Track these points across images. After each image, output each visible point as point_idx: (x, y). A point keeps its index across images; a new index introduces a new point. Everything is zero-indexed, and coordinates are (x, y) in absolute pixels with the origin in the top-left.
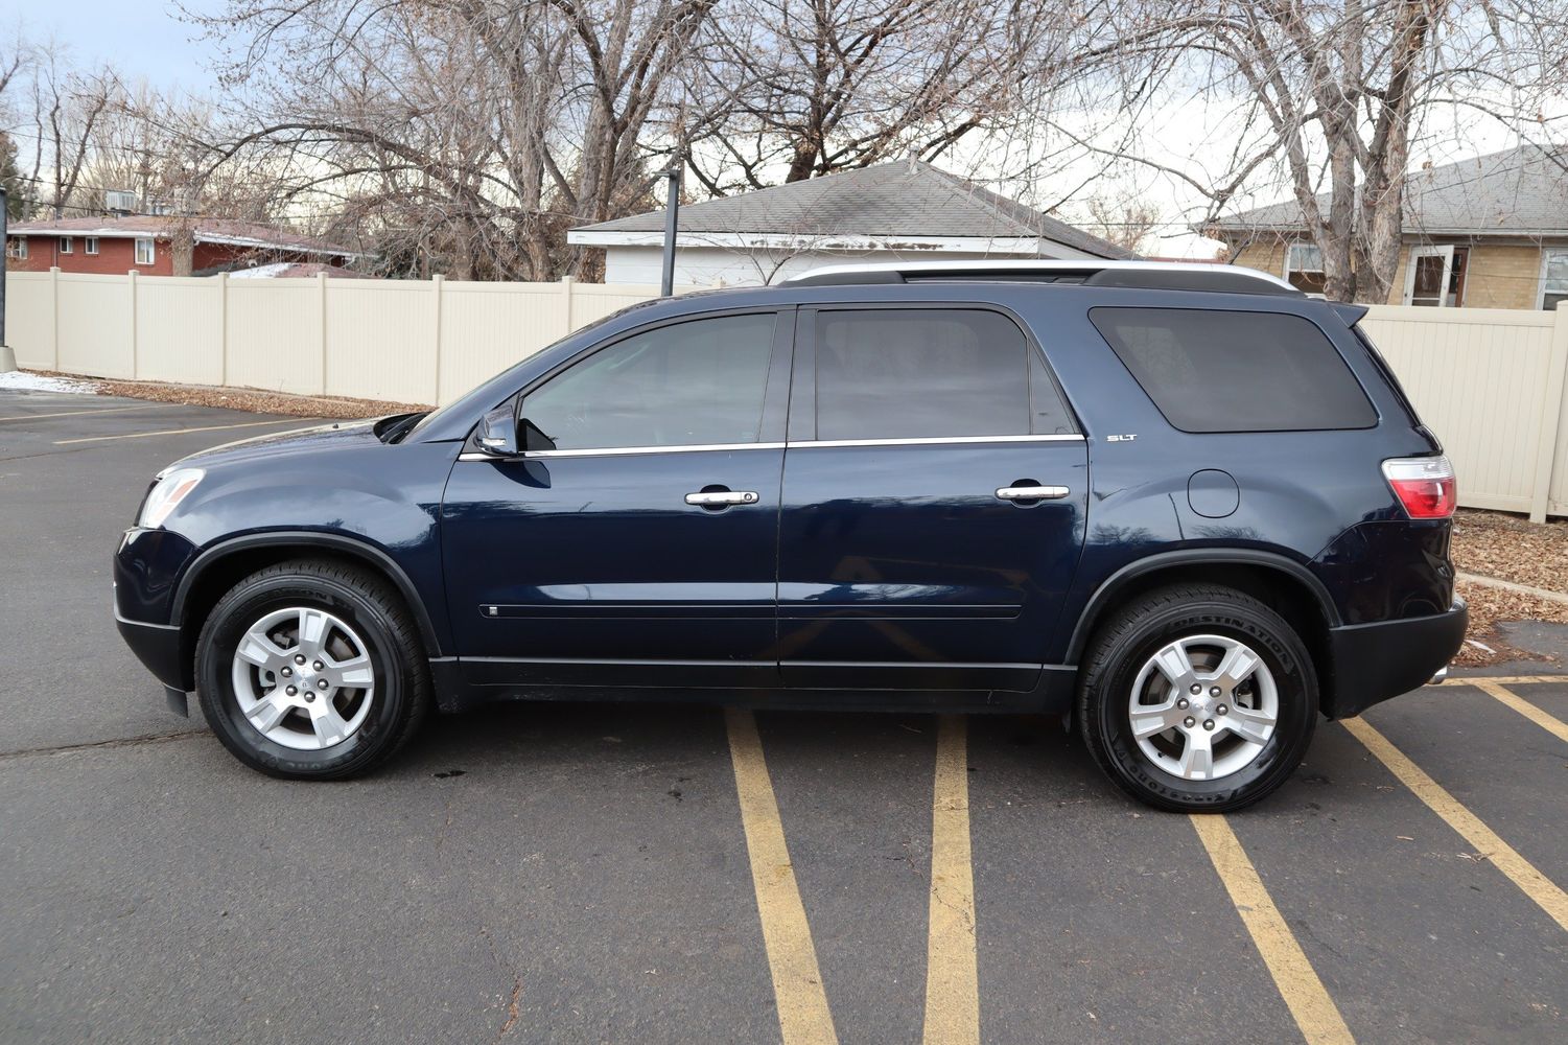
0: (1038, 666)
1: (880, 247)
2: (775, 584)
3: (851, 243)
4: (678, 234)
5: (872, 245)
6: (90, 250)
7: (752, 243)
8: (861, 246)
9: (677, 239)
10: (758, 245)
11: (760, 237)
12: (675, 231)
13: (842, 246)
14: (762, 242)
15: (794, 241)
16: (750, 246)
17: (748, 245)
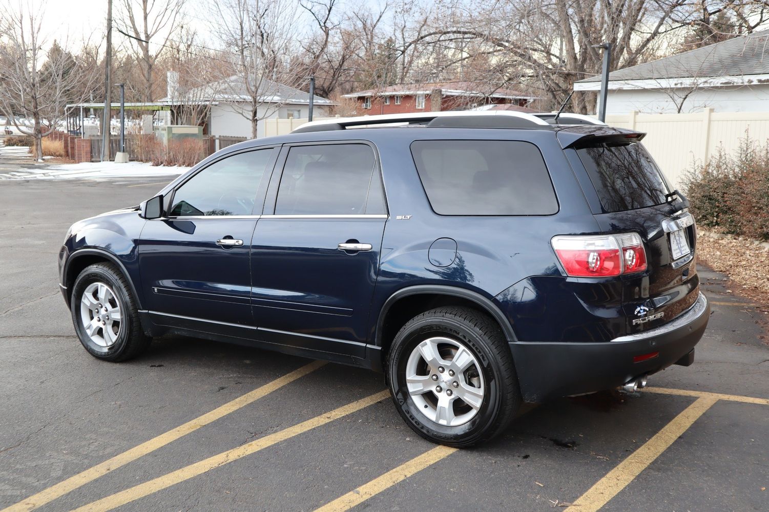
0: (364, 345)
1: (755, 83)
2: (251, 288)
3: (736, 81)
4: (609, 82)
5: (750, 81)
6: (397, 103)
7: (676, 84)
8: (743, 83)
9: (609, 85)
10: (679, 86)
11: (680, 80)
12: (607, 81)
13: (730, 83)
14: (681, 83)
15: (701, 82)
16: (674, 86)
17: (673, 86)
